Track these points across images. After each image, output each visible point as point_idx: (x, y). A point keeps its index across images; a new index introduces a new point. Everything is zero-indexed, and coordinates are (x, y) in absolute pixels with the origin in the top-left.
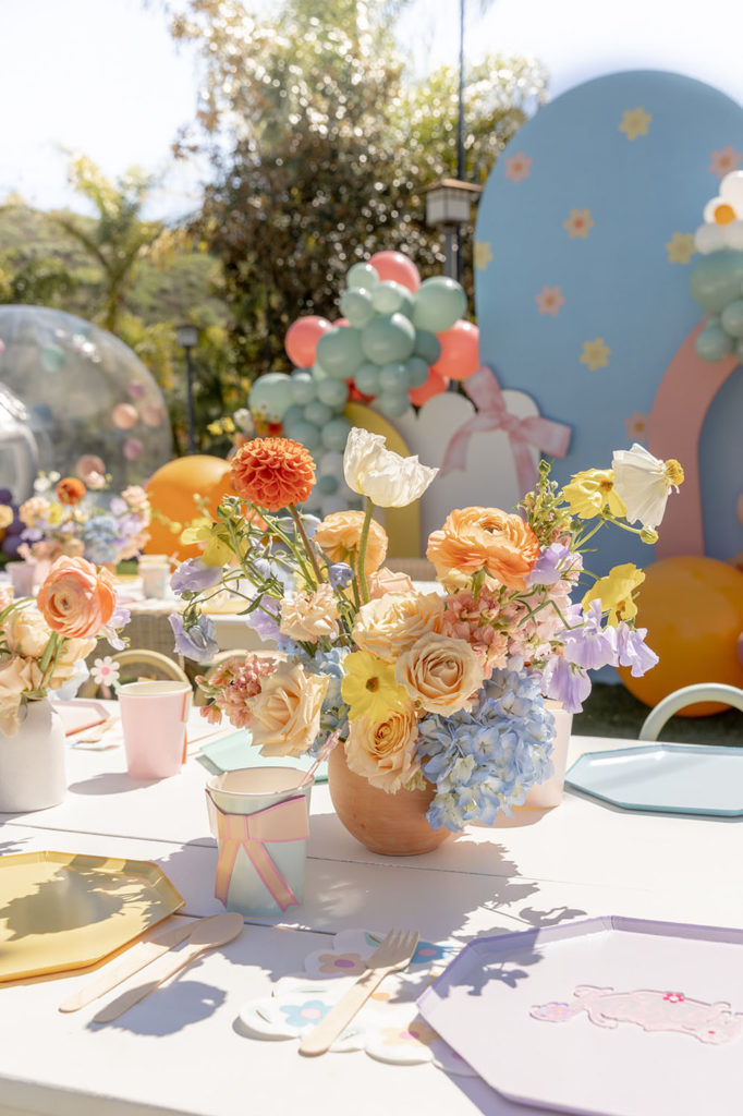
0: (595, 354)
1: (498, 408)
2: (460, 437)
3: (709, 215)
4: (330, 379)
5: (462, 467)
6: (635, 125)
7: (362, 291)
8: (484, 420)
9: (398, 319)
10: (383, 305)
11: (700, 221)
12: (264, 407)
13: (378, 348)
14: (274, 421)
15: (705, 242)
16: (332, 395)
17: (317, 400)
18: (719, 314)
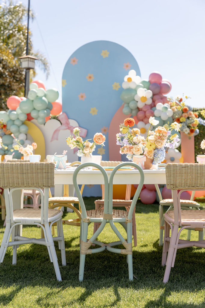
0: (94, 111)
1: (68, 124)
2: (56, 131)
3: (126, 79)
4: (23, 113)
5: (57, 139)
6: (105, 54)
7: (34, 90)
8: (64, 127)
9: (44, 98)
10: (40, 94)
11: (123, 81)
12: (2, 120)
13: (38, 106)
14: (5, 124)
15: (125, 86)
16: (23, 118)
17: (18, 119)
18: (128, 104)
